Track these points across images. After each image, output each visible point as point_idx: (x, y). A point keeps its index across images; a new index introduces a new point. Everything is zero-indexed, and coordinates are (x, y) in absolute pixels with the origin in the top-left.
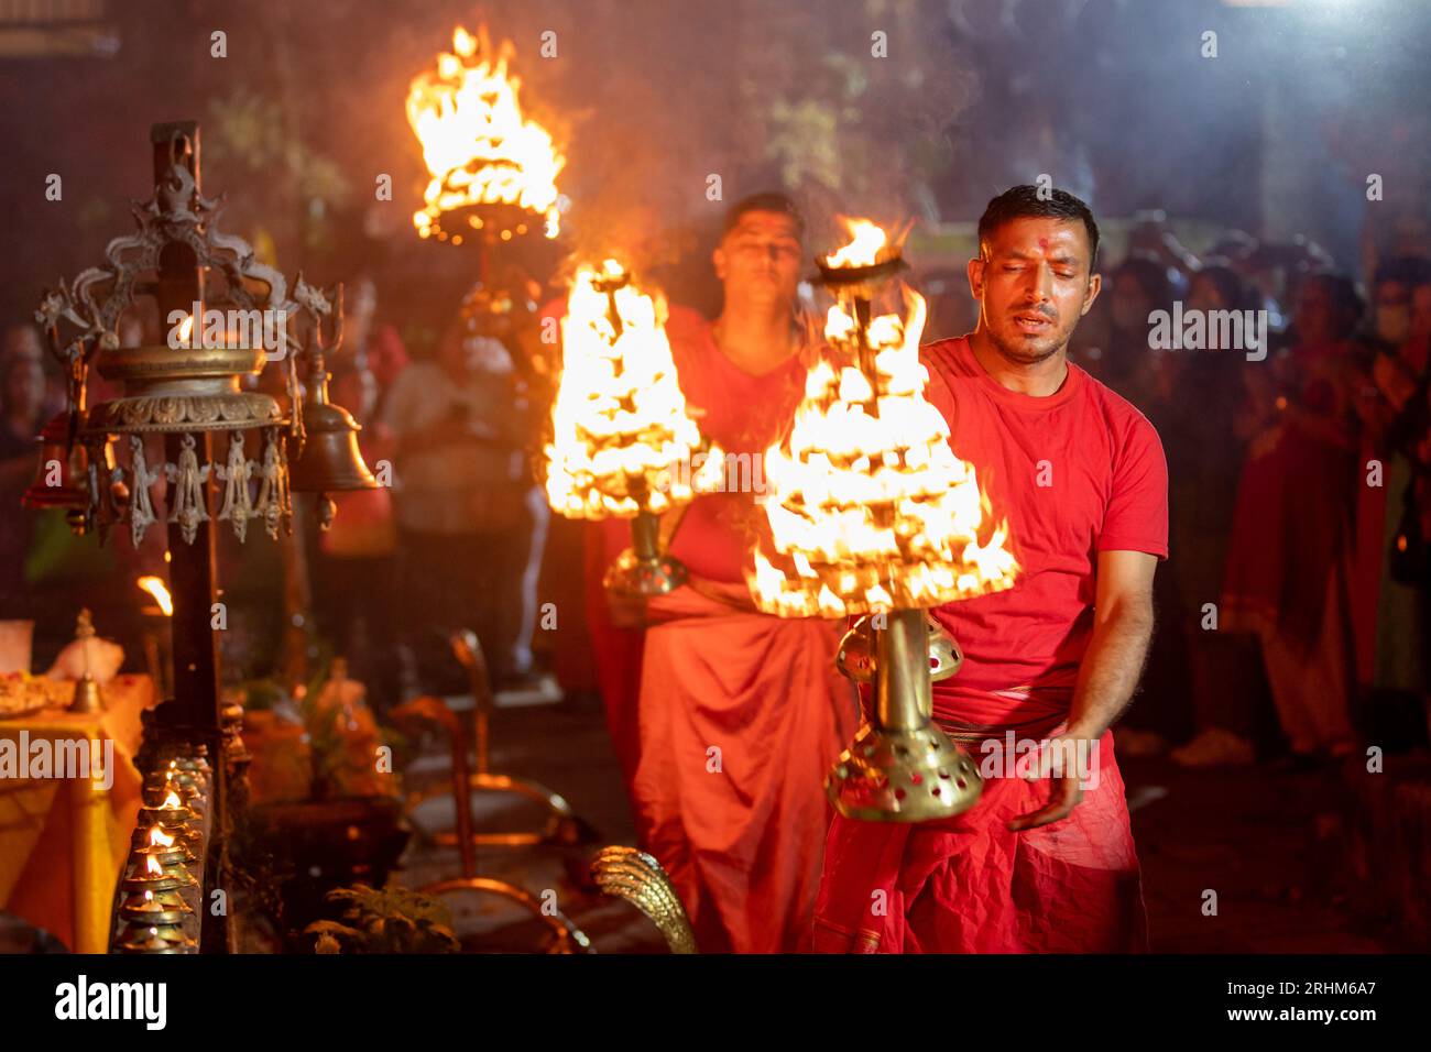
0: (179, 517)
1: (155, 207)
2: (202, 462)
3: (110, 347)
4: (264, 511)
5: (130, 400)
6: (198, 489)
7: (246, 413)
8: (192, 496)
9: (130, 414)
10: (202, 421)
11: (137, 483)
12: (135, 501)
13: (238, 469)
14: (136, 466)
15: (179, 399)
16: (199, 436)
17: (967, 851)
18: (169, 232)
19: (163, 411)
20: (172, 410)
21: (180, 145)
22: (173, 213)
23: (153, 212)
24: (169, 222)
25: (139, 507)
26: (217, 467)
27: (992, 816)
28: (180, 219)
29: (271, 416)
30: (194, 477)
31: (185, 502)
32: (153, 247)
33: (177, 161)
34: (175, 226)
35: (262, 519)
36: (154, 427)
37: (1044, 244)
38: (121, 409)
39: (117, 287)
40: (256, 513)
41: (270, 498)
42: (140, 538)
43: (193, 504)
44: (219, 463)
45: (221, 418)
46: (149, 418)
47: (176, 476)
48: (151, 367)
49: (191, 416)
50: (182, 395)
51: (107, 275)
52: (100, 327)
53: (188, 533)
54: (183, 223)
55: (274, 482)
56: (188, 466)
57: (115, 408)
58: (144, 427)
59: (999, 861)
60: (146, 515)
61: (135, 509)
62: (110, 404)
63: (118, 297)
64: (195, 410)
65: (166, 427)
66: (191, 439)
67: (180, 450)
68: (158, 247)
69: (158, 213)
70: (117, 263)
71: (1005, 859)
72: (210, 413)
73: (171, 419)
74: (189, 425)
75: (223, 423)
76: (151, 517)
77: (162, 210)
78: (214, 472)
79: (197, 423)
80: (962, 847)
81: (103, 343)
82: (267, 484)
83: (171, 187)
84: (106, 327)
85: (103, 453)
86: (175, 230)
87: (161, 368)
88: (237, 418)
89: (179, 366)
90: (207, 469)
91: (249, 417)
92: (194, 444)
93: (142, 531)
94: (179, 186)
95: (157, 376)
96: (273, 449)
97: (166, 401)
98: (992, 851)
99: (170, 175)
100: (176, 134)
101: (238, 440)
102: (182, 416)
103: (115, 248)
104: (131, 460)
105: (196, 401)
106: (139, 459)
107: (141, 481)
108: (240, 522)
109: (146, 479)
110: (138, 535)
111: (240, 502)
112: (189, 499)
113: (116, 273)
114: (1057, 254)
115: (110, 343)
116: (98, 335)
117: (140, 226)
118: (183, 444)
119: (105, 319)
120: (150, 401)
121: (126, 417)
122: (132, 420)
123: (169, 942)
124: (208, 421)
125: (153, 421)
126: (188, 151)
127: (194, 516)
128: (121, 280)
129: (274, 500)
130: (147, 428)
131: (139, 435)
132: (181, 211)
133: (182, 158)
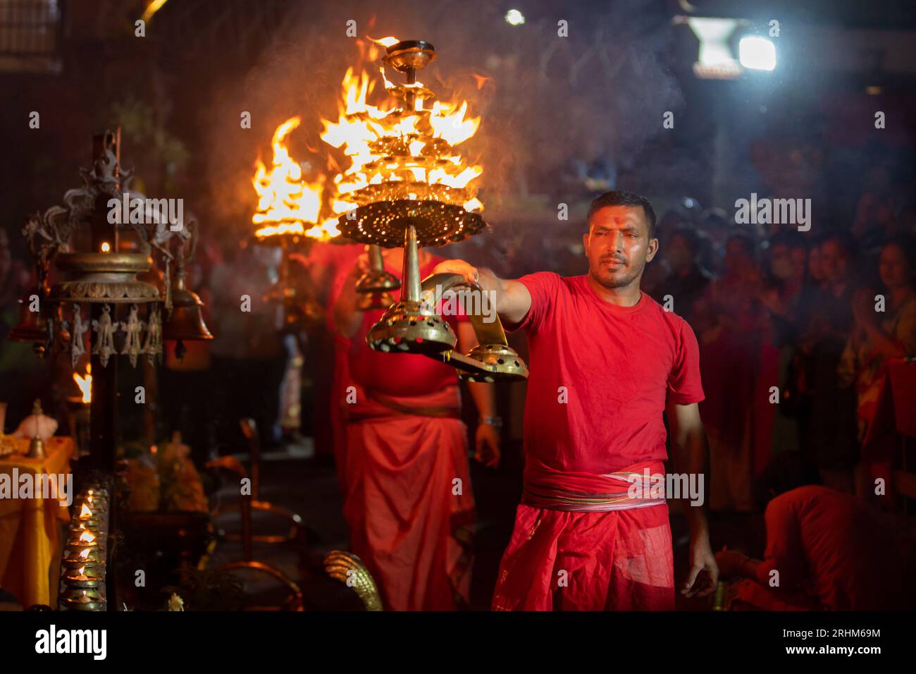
0: (99, 352)
1: (93, 173)
2: (113, 321)
3: (64, 252)
4: (148, 350)
5: (75, 283)
6: (111, 336)
7: (140, 294)
8: (107, 339)
9: (74, 291)
10: (115, 297)
11: (76, 331)
12: (74, 341)
13: (134, 326)
14: (76, 321)
15: (102, 284)
16: (112, 305)
17: (584, 567)
18: (101, 187)
19: (93, 290)
20: (98, 290)
21: (110, 138)
22: (103, 177)
23: (93, 176)
24: (101, 182)
25: (76, 345)
26: (122, 323)
27: (599, 548)
28: (108, 181)
29: (154, 296)
30: (109, 329)
31: (103, 343)
32: (91, 196)
33: (107, 147)
34: (104, 184)
35: (146, 354)
36: (87, 299)
37: (617, 221)
38: (69, 288)
39: (70, 218)
40: (143, 351)
41: (151, 343)
42: (76, 362)
43: (107, 344)
44: (123, 321)
45: (125, 296)
46: (84, 294)
47: (98, 328)
48: (87, 265)
49: (109, 294)
50: (103, 282)
51: (65, 211)
52: (59, 240)
53: (104, 361)
54: (110, 183)
55: (154, 334)
56: (106, 323)
57: (65, 287)
58: (81, 299)
59: (602, 574)
60: (80, 349)
61: (74, 346)
62: (63, 285)
63: (70, 224)
64: (111, 290)
65: (94, 300)
66: (108, 307)
67: (101, 313)
68: (94, 196)
69: (95, 177)
70: (70, 204)
71: (605, 573)
72: (119, 293)
73: (97, 295)
74: (107, 299)
75: (126, 299)
76: (83, 350)
77: (97, 175)
78: (120, 327)
79: (112, 298)
80: (581, 565)
81: (60, 250)
82: (149, 334)
83: (103, 162)
84: (62, 240)
85: (57, 312)
86: (104, 187)
87: (93, 265)
88: (135, 297)
89: (103, 265)
90: (116, 325)
91: (142, 296)
92: (109, 310)
93: (77, 359)
94: (108, 162)
95: (91, 270)
96: (153, 315)
97: (95, 285)
98: (598, 567)
99: (103, 155)
100: (108, 132)
101: (135, 309)
102: (104, 294)
103: (70, 195)
104: (73, 318)
105: (112, 286)
106: (78, 317)
107: (78, 329)
108: (133, 356)
109: (81, 328)
110: (75, 360)
111: (134, 344)
112: (105, 342)
113: (70, 210)
114: (625, 226)
115: (64, 249)
116: (58, 245)
117: (84, 183)
118: (103, 310)
119: (62, 236)
120: (86, 284)
121: (71, 293)
122: (75, 294)
123: (92, 598)
124: (118, 298)
125: (87, 296)
126: (114, 141)
127: (108, 351)
128: (72, 214)
129: (153, 344)
130: (84, 299)
131: (78, 303)
132: (108, 177)
133: (110, 146)
